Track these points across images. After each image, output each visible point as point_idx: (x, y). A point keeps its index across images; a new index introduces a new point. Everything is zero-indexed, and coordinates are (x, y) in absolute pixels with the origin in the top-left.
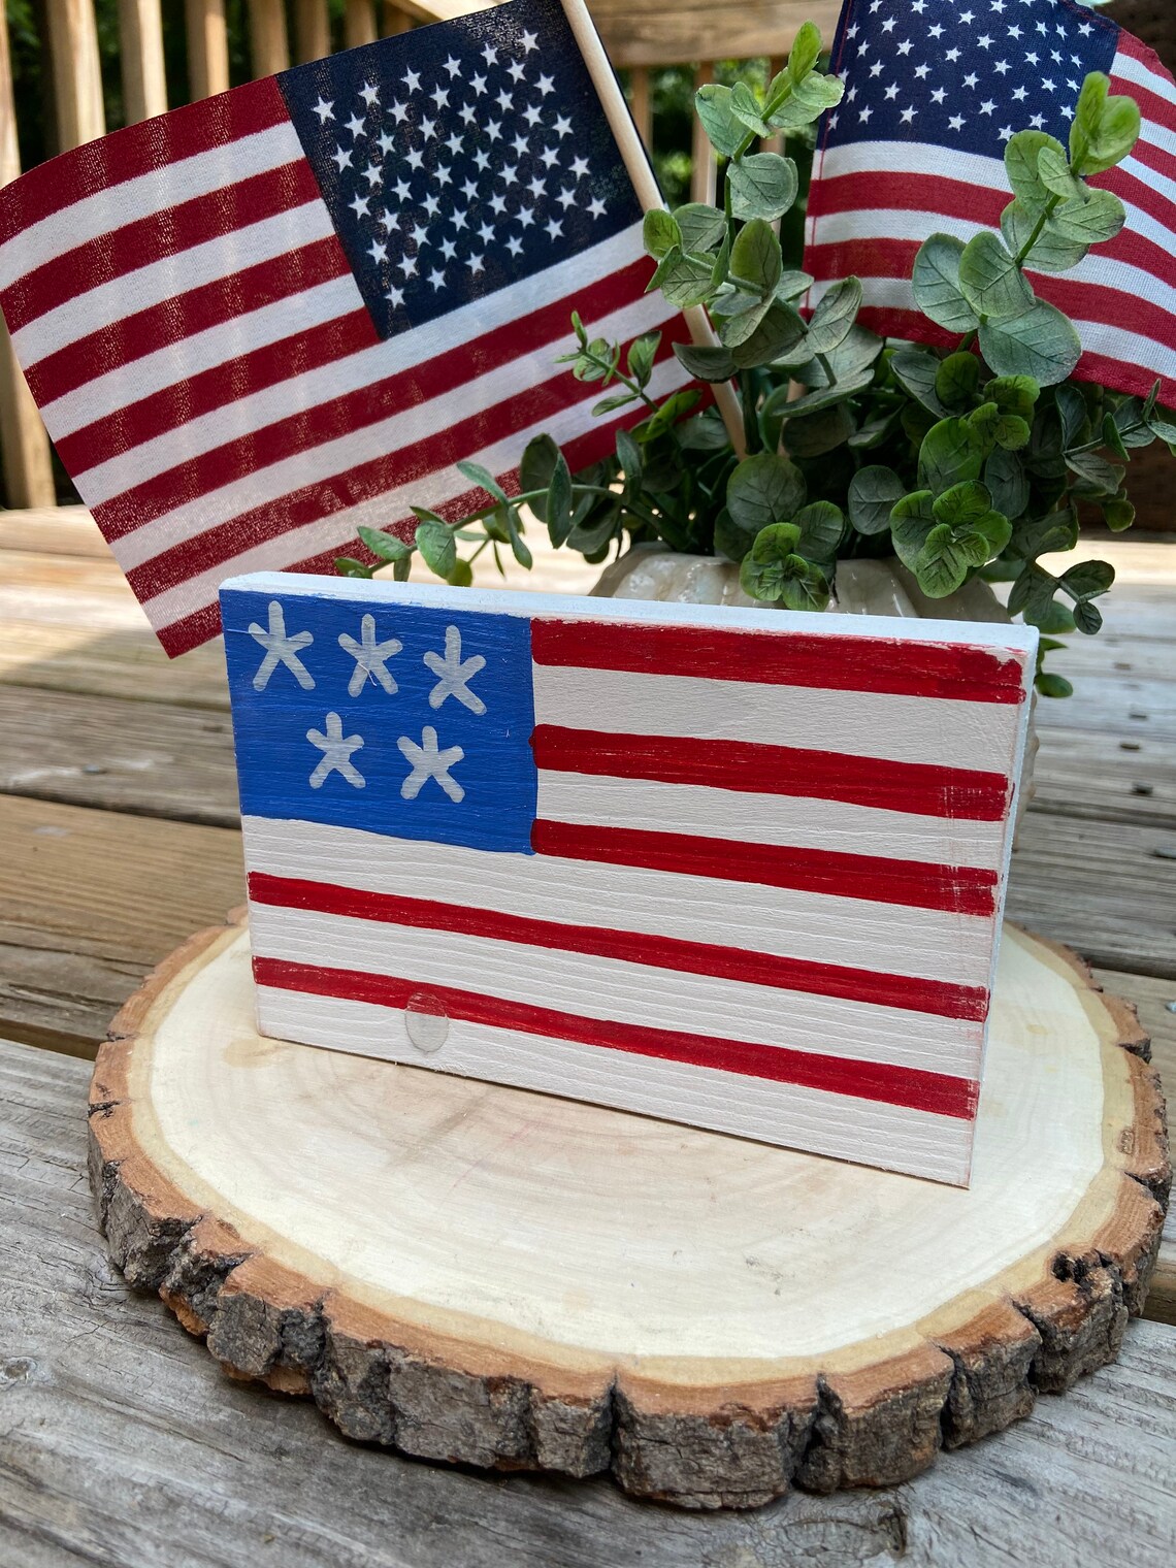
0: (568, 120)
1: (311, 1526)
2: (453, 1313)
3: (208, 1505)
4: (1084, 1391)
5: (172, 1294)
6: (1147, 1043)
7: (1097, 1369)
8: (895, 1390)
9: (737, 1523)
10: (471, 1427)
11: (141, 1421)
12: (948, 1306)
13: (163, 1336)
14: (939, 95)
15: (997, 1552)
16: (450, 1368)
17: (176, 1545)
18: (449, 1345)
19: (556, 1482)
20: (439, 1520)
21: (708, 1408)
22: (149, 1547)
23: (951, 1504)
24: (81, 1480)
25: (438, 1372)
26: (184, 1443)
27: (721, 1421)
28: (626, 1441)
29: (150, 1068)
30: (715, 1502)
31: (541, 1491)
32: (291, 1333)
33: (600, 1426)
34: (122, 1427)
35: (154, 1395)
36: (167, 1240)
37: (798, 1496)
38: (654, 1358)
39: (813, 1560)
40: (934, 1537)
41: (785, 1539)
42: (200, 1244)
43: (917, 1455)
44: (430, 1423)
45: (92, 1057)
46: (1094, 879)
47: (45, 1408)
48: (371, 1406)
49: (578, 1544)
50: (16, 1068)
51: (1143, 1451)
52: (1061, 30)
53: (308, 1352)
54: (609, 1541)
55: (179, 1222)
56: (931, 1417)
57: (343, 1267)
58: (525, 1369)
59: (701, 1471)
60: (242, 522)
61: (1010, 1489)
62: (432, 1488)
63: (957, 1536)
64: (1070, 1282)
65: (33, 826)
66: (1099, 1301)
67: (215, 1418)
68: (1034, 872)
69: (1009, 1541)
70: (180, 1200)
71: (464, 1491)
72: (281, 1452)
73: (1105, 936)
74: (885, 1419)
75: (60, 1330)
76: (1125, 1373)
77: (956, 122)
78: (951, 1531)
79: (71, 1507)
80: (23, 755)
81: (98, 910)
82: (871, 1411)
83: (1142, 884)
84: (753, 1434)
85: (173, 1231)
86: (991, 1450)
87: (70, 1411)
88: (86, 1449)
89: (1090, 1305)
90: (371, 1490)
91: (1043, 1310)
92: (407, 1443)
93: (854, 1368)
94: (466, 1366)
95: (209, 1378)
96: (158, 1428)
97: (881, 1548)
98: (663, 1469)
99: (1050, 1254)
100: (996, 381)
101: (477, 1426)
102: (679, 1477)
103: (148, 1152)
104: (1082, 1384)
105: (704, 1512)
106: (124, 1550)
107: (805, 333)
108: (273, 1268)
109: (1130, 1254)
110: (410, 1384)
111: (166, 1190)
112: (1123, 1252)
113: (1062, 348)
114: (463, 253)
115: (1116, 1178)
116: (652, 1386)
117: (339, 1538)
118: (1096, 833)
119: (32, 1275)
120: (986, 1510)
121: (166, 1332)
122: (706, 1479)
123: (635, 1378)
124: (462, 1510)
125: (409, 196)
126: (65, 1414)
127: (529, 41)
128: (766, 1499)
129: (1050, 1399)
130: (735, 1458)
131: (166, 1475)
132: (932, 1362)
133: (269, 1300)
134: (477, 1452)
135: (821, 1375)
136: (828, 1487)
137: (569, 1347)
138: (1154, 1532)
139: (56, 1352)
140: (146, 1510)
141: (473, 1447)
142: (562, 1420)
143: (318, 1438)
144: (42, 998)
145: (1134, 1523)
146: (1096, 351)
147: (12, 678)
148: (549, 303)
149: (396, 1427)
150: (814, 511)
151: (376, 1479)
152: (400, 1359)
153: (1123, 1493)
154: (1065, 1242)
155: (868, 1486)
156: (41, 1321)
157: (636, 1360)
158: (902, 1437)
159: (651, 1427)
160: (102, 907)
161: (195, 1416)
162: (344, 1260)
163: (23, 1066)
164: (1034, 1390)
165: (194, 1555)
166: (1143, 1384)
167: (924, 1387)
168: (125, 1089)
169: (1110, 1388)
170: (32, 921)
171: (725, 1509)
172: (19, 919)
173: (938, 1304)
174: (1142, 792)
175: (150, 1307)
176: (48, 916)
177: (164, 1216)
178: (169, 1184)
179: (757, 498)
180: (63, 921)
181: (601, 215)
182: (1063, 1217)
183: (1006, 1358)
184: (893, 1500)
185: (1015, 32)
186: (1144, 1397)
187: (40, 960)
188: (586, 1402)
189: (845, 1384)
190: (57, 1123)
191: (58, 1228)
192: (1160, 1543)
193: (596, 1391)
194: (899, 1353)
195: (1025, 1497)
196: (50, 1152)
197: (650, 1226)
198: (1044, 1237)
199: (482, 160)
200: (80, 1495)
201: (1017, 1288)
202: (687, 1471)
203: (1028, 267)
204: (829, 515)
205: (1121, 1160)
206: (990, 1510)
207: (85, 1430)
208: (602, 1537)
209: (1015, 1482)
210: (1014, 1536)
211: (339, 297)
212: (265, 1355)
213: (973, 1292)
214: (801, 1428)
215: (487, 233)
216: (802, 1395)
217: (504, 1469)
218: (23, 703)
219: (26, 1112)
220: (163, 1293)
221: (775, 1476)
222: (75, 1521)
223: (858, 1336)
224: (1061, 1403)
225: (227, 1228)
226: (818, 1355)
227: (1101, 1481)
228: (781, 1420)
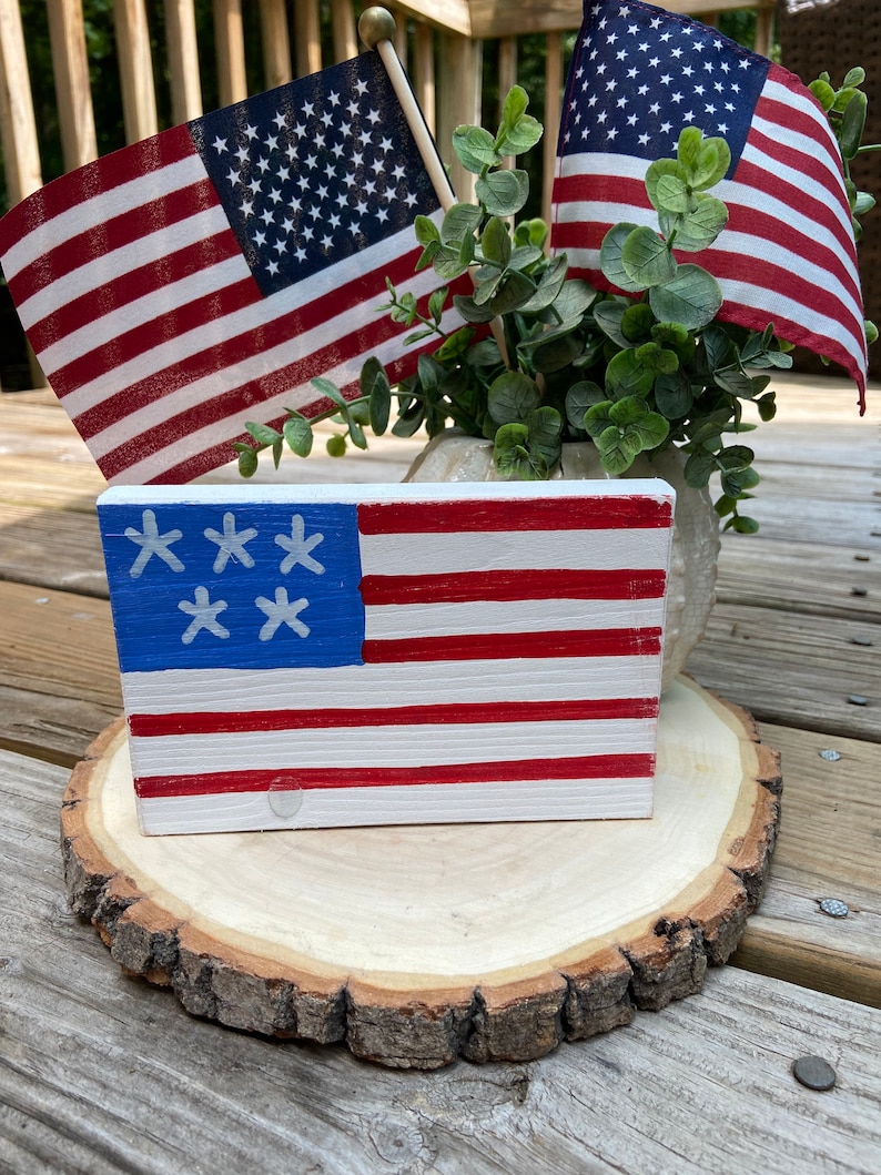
0: (390, 141)
1: (158, 1064)
2: (256, 939)
3: (100, 1049)
4: (673, 1011)
5: (97, 922)
6: (779, 780)
7: (686, 997)
8: (523, 999)
9: (421, 1078)
10: (259, 1009)
11: (70, 998)
12: (575, 948)
13: (92, 947)
14: (632, 120)
15: (584, 1108)
16: (247, 972)
17: (77, 1071)
18: (249, 959)
19: (309, 1046)
20: (237, 1065)
21: (399, 1003)
22: (60, 1072)
23: (562, 1076)
24: (28, 1031)
25: (240, 975)
26: (93, 1012)
27: (407, 1012)
28: (350, 1023)
29: (105, 779)
30: (406, 1064)
31: (302, 1051)
32: (158, 948)
33: (335, 1011)
34: (57, 1001)
35: (80, 983)
36: (96, 888)
37: (464, 1064)
38: (375, 972)
39: (463, 1104)
40: (545, 1095)
41: (448, 1090)
42: (111, 891)
43: (541, 1042)
44: (236, 1006)
45: (72, 767)
46: (800, 659)
47: (16, 988)
48: (203, 994)
49: (318, 1085)
50: (32, 775)
51: (701, 1051)
52: (725, 67)
53: (168, 959)
54: (339, 1084)
55: (102, 877)
56: (549, 1018)
57: (196, 909)
58: (292, 975)
59: (396, 1043)
60: (173, 422)
61: (604, 1069)
62: (237, 1046)
63: (559, 1095)
64: (664, 937)
65: (70, 613)
66: (679, 950)
67: (114, 999)
68: (757, 654)
69: (593, 1102)
70: (105, 864)
71: (256, 1049)
72: (151, 1020)
73: (792, 702)
74: (515, 1017)
75: (32, 941)
76: (706, 1002)
77: (644, 139)
78: (556, 1093)
79: (19, 1046)
80: (73, 562)
81: (102, 671)
82: (505, 1011)
83: (834, 663)
84: (427, 1021)
85: (98, 882)
86: (598, 1044)
87: (29, 990)
88: (33, 1013)
89: (674, 952)
90: (200, 1045)
91: (637, 954)
92: (223, 1018)
93: (500, 984)
94: (256, 971)
95: (116, 974)
96: (79, 1003)
97: (509, 1099)
98: (373, 1041)
99: (655, 918)
100: (659, 325)
101: (263, 1009)
102: (383, 1047)
103: (92, 833)
104: (672, 1006)
105: (398, 1070)
106: (46, 1072)
107: (535, 291)
108: (153, 908)
109: (711, 922)
110: (224, 981)
111: (98, 857)
112: (707, 919)
113: (709, 301)
114: (318, 236)
115: (720, 870)
116: (369, 989)
117: (174, 1073)
118: (813, 625)
119: (21, 907)
120: (582, 1080)
121: (95, 945)
122: (400, 1049)
123: (359, 983)
124: (252, 1061)
125: (280, 199)
126: (25, 991)
127: (361, 87)
128: (439, 1063)
129: (648, 1014)
130: (417, 1036)
131: (79, 1030)
132: (553, 983)
133: (146, 926)
134: (263, 1025)
135: (478, 987)
136: (482, 1059)
137: (323, 963)
138: (691, 1102)
139: (27, 954)
140: (63, 1049)
141: (261, 1022)
142: (311, 1007)
143: (174, 1013)
144: (59, 730)
145: (680, 1096)
146: (735, 301)
147: (74, 506)
148: (379, 266)
149: (216, 1008)
150: (541, 413)
151: (204, 1039)
152: (218, 966)
153: (678, 1077)
154: (667, 911)
155: (509, 1061)
156: (21, 935)
157: (363, 973)
158: (529, 1030)
159: (364, 1014)
160: (106, 669)
161: (103, 996)
162: (197, 904)
163: (37, 774)
164: (633, 1007)
165: (86, 1077)
166: (715, 1009)
167: (544, 998)
168: (86, 792)
169: (692, 1009)
170: (60, 678)
171: (413, 1069)
172: (52, 676)
173: (569, 946)
174: (859, 594)
175: (88, 929)
176: (71, 675)
177: (94, 873)
178: (100, 852)
179: (509, 402)
180: (80, 679)
181: (414, 205)
182: (672, 895)
183: (605, 984)
184: (524, 1071)
185: (688, 71)
186: (714, 1017)
187: (63, 704)
188: (325, 996)
189: (491, 994)
190: (52, 812)
191: (41, 878)
192: (693, 1109)
193: (333, 990)
194: (532, 976)
195: (611, 1075)
196: (44, 830)
197: (396, 890)
198: (655, 907)
199: (330, 171)
200: (27, 1039)
201: (624, 939)
202: (387, 1043)
203: (675, 246)
204: (552, 416)
205: (727, 859)
206: (587, 1081)
207: (36, 1002)
208: (335, 1082)
209: (608, 1065)
210: (598, 1098)
211: (235, 269)
212: (143, 960)
213: (595, 940)
214: (460, 1019)
215: (335, 221)
216: (464, 998)
217: (281, 1037)
218: (79, 524)
219: (33, 804)
220: (93, 921)
221: (443, 1050)
222: (20, 1053)
223: (511, 964)
224: (654, 1016)
225: (130, 881)
226: (480, 975)
227: (666, 1069)
228: (446, 1013)
